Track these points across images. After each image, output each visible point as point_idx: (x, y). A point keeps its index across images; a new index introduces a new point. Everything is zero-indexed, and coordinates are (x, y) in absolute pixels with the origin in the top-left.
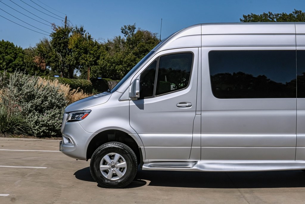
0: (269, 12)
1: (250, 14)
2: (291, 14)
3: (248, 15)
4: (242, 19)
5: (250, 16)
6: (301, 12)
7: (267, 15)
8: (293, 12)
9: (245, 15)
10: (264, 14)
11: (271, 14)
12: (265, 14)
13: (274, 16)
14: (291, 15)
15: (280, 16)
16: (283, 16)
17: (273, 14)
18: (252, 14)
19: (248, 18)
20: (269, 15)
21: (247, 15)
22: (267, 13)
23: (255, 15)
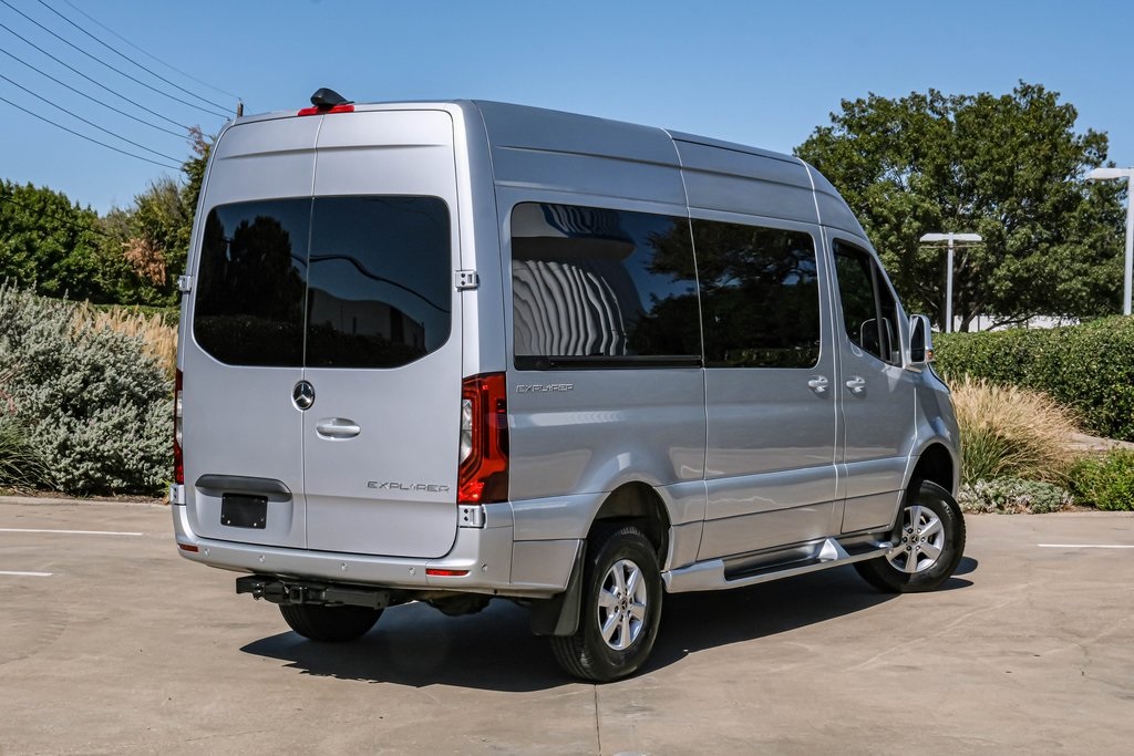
0: (932, 91)
1: (866, 98)
2: (1009, 96)
3: (858, 101)
4: (836, 114)
5: (864, 103)
6: (1041, 90)
7: (924, 99)
8: (1015, 91)
9: (847, 100)
10: (915, 96)
11: (936, 96)
12: (917, 97)
13: (949, 105)
14: (1006, 100)
15: (967, 103)
16: (979, 103)
17: (946, 96)
18: (873, 95)
19: (856, 110)
20: (928, 100)
21: (854, 101)
22: (923, 92)
23: (880, 101)
